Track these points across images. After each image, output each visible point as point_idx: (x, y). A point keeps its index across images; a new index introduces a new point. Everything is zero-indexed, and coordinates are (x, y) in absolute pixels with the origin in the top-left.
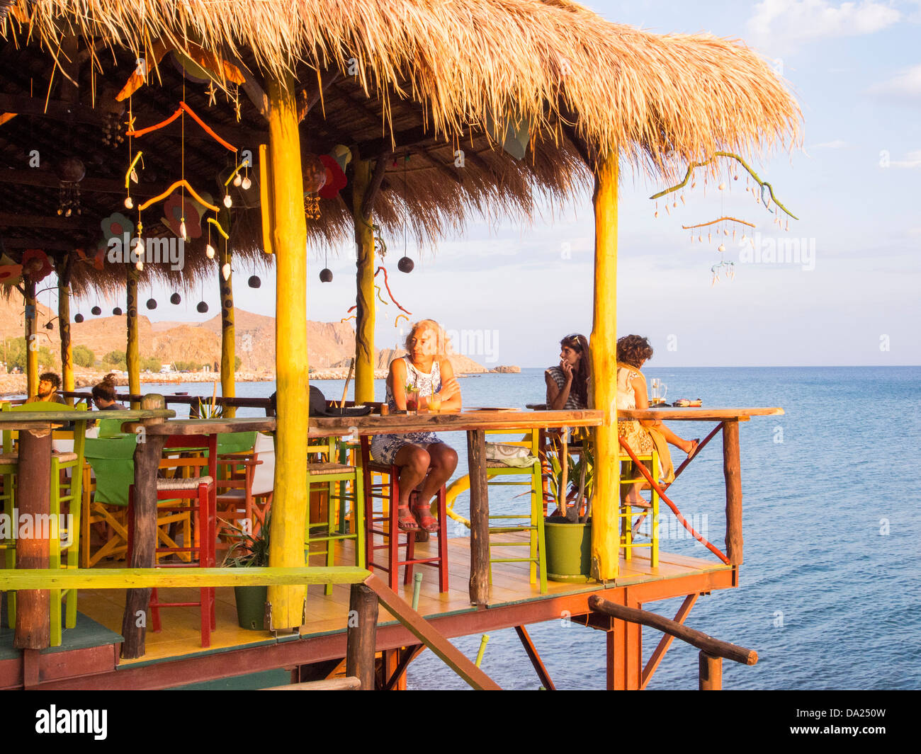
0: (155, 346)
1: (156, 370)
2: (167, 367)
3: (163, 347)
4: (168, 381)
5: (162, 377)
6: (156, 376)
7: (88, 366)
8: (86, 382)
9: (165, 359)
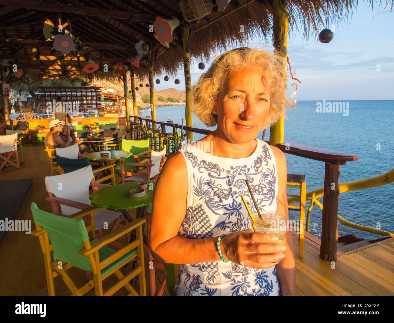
0: (178, 96)
1: (178, 102)
2: (181, 101)
3: (180, 96)
4: (181, 105)
5: (179, 104)
6: (178, 104)
7: (162, 101)
8: (162, 105)
9: (180, 99)
